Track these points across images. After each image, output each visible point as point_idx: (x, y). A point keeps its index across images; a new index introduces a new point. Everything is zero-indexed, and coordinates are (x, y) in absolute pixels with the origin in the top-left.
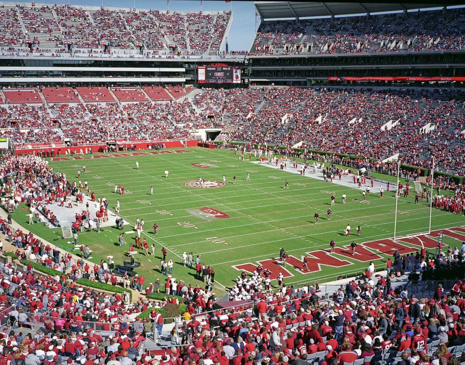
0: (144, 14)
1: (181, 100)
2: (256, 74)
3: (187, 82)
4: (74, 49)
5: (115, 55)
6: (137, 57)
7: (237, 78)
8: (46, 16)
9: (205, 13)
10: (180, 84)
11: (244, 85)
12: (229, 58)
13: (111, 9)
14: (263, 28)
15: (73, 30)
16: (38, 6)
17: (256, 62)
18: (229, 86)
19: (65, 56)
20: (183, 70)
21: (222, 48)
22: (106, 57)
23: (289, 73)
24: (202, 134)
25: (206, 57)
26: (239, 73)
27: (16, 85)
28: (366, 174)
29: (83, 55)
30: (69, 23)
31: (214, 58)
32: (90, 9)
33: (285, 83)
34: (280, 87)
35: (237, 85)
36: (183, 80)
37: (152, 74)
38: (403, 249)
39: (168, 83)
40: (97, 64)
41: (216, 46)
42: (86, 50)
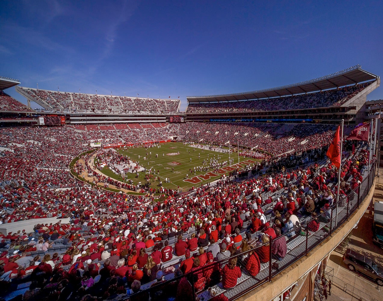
0: (152, 101)
1: (165, 127)
2: (188, 119)
3: (167, 122)
4: (127, 111)
5: (142, 113)
6: (150, 114)
7: (182, 120)
8: (116, 100)
9: (172, 101)
10: (164, 122)
11: (185, 122)
12: (179, 114)
13: (140, 99)
14: (189, 105)
15: (127, 105)
16: (114, 97)
17: (188, 115)
18: (180, 123)
19: (124, 114)
20: (165, 118)
21: (177, 111)
22: (138, 114)
23: (198, 119)
24: (172, 138)
25: (173, 114)
26: (183, 119)
27: (104, 124)
28: (221, 147)
29: (130, 113)
30: (125, 103)
31: (175, 114)
32: (133, 98)
33: (197, 122)
34: (195, 123)
35: (182, 122)
36: (165, 121)
37: (155, 119)
38: (232, 169)
39: (160, 122)
40: (135, 116)
41: (175, 111)
42: (131, 112)
